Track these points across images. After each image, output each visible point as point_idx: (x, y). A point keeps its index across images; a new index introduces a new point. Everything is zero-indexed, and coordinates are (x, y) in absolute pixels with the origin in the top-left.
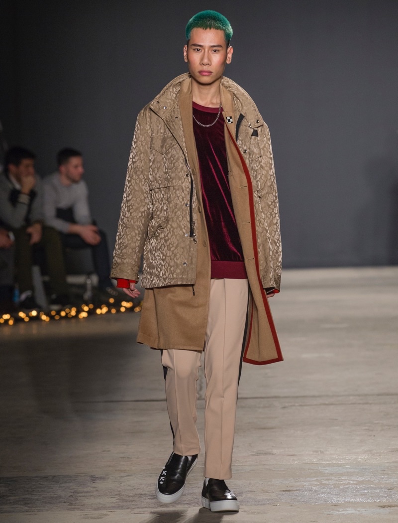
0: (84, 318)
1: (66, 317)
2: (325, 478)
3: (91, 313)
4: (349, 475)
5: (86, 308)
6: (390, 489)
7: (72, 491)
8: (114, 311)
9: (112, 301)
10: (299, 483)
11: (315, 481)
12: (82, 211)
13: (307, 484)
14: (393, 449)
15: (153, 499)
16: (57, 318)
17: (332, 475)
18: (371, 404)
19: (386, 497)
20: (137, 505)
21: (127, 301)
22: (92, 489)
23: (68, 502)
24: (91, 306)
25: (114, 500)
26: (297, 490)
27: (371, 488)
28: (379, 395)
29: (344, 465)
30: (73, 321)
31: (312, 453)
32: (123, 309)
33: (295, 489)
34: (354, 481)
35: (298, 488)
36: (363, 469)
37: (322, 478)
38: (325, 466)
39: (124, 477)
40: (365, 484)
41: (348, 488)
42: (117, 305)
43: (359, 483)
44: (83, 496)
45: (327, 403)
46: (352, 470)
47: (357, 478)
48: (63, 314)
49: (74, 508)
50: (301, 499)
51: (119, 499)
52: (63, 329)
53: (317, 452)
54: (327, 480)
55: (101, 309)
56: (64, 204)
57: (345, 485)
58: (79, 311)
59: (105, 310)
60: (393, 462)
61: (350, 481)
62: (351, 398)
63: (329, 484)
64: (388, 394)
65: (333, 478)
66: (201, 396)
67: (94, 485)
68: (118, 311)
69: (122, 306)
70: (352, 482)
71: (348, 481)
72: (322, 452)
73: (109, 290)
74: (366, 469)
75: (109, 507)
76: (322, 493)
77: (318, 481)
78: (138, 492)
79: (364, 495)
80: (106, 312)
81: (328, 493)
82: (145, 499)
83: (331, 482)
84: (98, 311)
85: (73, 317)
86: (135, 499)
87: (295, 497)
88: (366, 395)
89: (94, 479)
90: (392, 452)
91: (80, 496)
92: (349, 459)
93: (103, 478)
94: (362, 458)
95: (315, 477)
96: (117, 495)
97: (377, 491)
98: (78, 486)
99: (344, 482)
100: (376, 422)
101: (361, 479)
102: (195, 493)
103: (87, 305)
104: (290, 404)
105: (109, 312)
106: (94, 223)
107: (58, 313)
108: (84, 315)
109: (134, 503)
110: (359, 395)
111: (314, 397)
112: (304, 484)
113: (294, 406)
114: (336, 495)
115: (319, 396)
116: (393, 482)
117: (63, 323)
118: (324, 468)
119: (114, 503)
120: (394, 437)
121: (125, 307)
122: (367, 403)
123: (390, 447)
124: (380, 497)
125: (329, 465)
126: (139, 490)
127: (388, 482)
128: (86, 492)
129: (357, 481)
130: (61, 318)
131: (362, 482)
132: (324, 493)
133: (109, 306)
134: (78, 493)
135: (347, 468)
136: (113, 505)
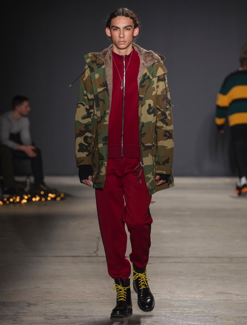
0: (24, 203)
1: (13, 202)
2: (174, 309)
3: (29, 200)
4: (190, 307)
5: (26, 197)
6: (215, 317)
7: (16, 312)
8: (43, 199)
9: (42, 193)
10: (158, 312)
11: (168, 310)
12: (26, 136)
13: (163, 312)
14: (217, 292)
15: (66, 318)
16: (8, 202)
17: (179, 307)
18: (204, 263)
19: (213, 322)
20: (56, 322)
21: (52, 193)
22: (28, 311)
23: (13, 319)
24: (29, 196)
25: (42, 318)
26: (157, 316)
27: (204, 316)
28: (209, 257)
29: (187, 301)
30: (18, 205)
31: (167, 292)
32: (49, 199)
33: (156, 315)
34: (193, 311)
35: (158, 315)
36: (199, 303)
37: (173, 309)
38: (175, 301)
39: (48, 304)
40: (200, 313)
41: (189, 315)
42: (46, 196)
43: (196, 313)
44: (22, 316)
45: (177, 261)
46: (192, 304)
47: (195, 309)
48: (11, 200)
49: (16, 323)
50: (159, 321)
51: (45, 318)
52: (11, 210)
53: (170, 292)
54: (176, 310)
55: (35, 198)
56: (15, 130)
57: (187, 313)
58: (22, 199)
59: (38, 198)
60: (218, 300)
61: (191, 311)
62: (192, 259)
63: (177, 313)
64: (215, 257)
65: (180, 309)
66: (97, 255)
67: (29, 309)
68: (46, 199)
69: (48, 196)
70: (191, 312)
71: (189, 311)
72: (173, 292)
73: (42, 186)
74: (200, 304)
75: (38, 323)
76: (173, 318)
77: (170, 310)
78: (57, 314)
79: (199, 320)
80: (39, 200)
81: (177, 318)
82: (62, 318)
83: (179, 312)
84: (34, 199)
85: (18, 202)
86: (55, 318)
87: (155, 320)
88: (201, 257)
89: (29, 305)
90: (217, 293)
91: (20, 315)
92: (190, 297)
93: (35, 305)
94: (198, 297)
95: (168, 308)
96: (43, 315)
97: (208, 318)
98: (20, 309)
99: (186, 312)
100: (207, 274)
101: (197, 310)
102: (93, 316)
103: (27, 195)
104: (153, 262)
105: (40, 200)
106: (33, 144)
107: (8, 199)
108: (24, 201)
109: (54, 321)
110: (197, 257)
111: (168, 257)
112: (162, 312)
113: (156, 262)
114: (181, 319)
115: (172, 257)
116: (218, 313)
117: (11, 206)
118: (174, 303)
119: (42, 320)
120: (218, 284)
121: (50, 197)
122: (202, 263)
123: (216, 291)
124: (209, 321)
125: (177, 301)
126: (58, 313)
127: (214, 312)
128: (24, 313)
129: (194, 311)
130: (10, 202)
131: (198, 312)
132: (174, 318)
133: (41, 196)
134: (19, 313)
135: (189, 303)
136: (41, 321)
